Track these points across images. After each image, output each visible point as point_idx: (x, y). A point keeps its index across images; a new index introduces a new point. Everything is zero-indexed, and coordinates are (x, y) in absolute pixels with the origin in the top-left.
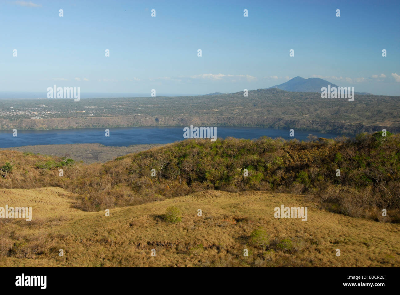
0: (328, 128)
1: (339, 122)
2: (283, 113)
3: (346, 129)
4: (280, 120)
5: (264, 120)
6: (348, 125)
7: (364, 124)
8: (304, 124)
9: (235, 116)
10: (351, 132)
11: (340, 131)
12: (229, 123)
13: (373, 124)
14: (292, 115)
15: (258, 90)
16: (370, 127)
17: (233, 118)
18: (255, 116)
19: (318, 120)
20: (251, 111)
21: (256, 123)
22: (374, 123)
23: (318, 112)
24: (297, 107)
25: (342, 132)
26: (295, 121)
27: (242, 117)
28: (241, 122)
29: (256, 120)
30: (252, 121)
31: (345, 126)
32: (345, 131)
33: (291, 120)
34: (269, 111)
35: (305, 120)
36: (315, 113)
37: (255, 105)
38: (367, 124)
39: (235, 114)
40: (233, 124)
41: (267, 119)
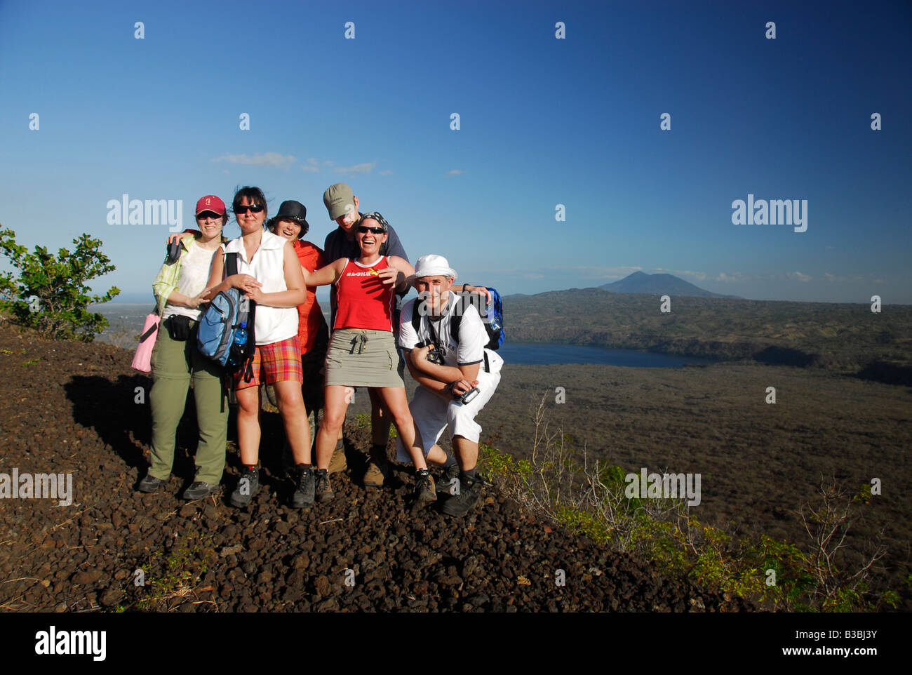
0: (652, 343)
1: (667, 335)
2: (594, 323)
3: (675, 345)
4: (586, 332)
5: (564, 334)
6: (679, 341)
7: (699, 338)
8: (619, 339)
9: (523, 327)
10: (682, 350)
11: (666, 348)
12: (512, 336)
13: (711, 339)
14: (606, 325)
15: (570, 290)
16: (706, 342)
17: (519, 329)
18: (552, 327)
19: (639, 333)
20: (548, 320)
21: (552, 336)
22: (713, 337)
23: (645, 321)
24: (618, 314)
25: (669, 350)
26: (606, 334)
27: (532, 328)
28: (530, 335)
29: (553, 332)
30: (547, 334)
31: (674, 342)
32: (673, 348)
33: (600, 333)
34: (573, 320)
35: (620, 333)
36: (640, 324)
37: (558, 312)
38: (704, 339)
39: (523, 324)
40: (519, 338)
41: (567, 331)
